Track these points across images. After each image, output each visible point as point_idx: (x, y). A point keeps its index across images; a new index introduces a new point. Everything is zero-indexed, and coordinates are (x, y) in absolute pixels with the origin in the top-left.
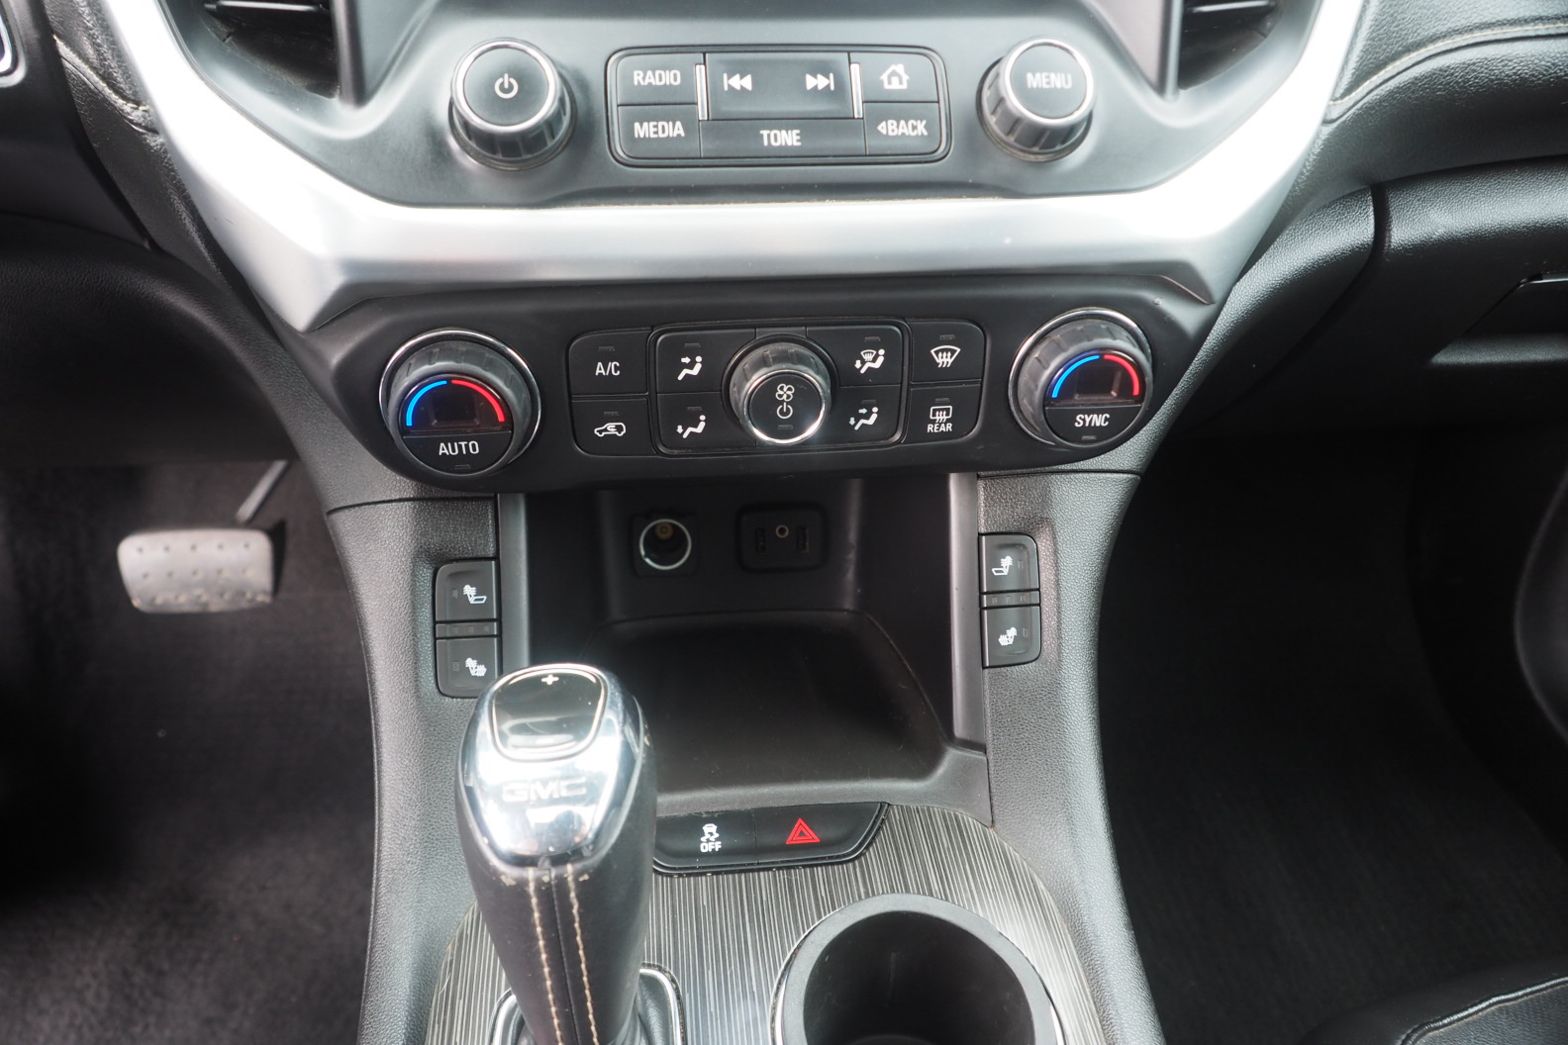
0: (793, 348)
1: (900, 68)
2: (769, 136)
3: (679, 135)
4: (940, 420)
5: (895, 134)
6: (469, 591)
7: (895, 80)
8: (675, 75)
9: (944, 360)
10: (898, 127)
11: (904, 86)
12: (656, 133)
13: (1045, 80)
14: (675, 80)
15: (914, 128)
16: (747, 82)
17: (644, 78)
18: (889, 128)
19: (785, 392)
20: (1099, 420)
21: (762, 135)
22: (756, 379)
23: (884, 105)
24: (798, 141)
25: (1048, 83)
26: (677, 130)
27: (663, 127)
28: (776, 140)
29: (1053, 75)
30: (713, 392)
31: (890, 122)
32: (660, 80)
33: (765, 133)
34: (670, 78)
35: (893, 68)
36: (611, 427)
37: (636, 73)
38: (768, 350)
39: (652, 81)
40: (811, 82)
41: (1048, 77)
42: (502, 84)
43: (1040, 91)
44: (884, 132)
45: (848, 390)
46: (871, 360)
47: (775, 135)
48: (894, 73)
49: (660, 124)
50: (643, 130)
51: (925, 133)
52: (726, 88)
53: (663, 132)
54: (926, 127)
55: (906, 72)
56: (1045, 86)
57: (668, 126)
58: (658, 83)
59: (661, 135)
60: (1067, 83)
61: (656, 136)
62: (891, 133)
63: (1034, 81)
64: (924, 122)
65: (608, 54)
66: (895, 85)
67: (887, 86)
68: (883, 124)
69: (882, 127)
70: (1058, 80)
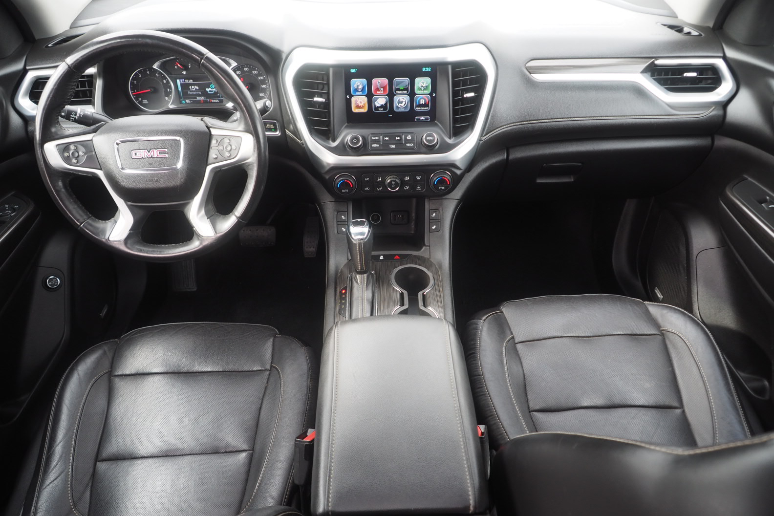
0: (395, 176)
1: (410, 136)
2: (391, 146)
4: (419, 188)
6: (343, 217)
9: (418, 178)
16: (388, 139)
18: (408, 145)
19: (393, 183)
20: (443, 188)
22: (389, 181)
23: (407, 141)
24: (395, 147)
26: (378, 145)
27: (376, 145)
30: (383, 183)
34: (377, 138)
36: (367, 188)
37: (372, 137)
38: (391, 177)
39: (374, 139)
40: (397, 138)
42: (354, 140)
43: (429, 140)
45: (403, 183)
46: (407, 178)
50: (373, 145)
51: (413, 145)
52: (385, 139)
60: (433, 139)
63: (428, 138)
65: (369, 135)
66: (409, 138)
70: (431, 138)
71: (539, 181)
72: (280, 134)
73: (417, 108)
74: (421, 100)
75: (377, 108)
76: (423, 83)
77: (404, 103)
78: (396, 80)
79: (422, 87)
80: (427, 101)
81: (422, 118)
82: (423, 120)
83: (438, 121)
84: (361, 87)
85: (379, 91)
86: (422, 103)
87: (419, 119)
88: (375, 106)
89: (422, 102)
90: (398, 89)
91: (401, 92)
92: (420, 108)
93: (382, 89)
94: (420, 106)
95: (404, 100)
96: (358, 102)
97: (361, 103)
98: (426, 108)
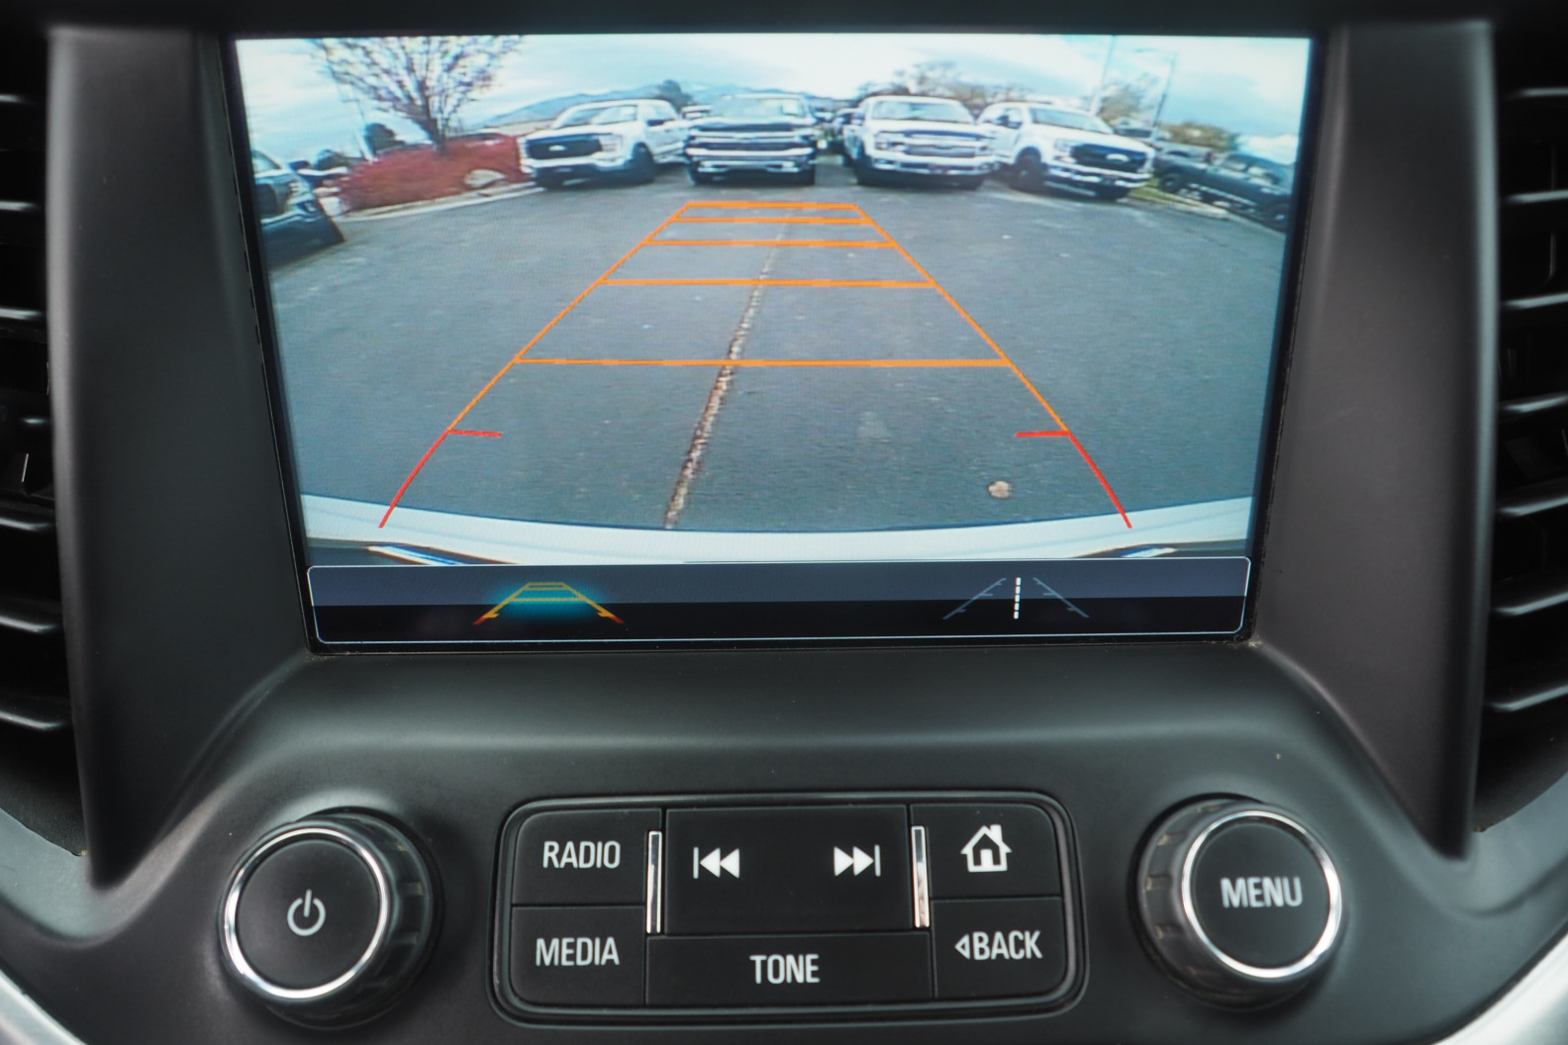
2: (764, 964)
3: (610, 962)
5: (985, 957)
7: (986, 855)
8: (612, 849)
10: (990, 945)
11: (1003, 867)
12: (572, 957)
13: (1254, 892)
14: (612, 860)
15: (1020, 945)
16: (733, 863)
17: (559, 856)
18: (976, 946)
21: (754, 962)
23: (970, 901)
24: (814, 974)
25: (1260, 898)
26: (605, 952)
27: (585, 945)
28: (776, 975)
29: (1267, 882)
31: (976, 935)
32: (587, 860)
33: (758, 959)
34: (602, 855)
35: (984, 830)
37: (547, 845)
39: (573, 861)
41: (1258, 886)
42: (301, 908)
43: (1244, 911)
44: (966, 954)
47: (776, 963)
48: (986, 843)
49: (580, 941)
50: (551, 952)
51: (1039, 954)
52: (696, 874)
53: (584, 957)
54: (1038, 943)
55: (1005, 839)
56: (1255, 904)
57: (593, 945)
58: (582, 865)
59: (580, 962)
60: (1293, 897)
61: (571, 963)
62: (978, 956)
63: (1237, 892)
64: (1037, 934)
65: (505, 808)
67: (972, 868)
68: (965, 940)
69: (963, 946)
70: (1278, 892)
83: (1270, 637)
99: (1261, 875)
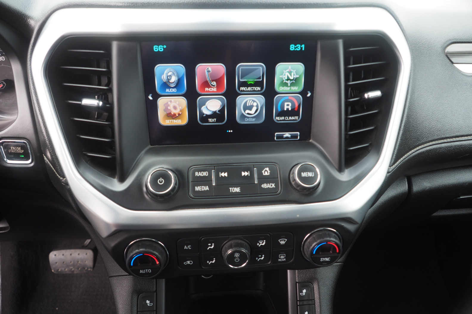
0: (240, 241)
1: (267, 169)
2: (232, 189)
3: (207, 190)
4: (282, 258)
5: (266, 187)
6: (148, 302)
7: (266, 172)
8: (207, 173)
9: (282, 243)
10: (267, 185)
11: (269, 174)
12: (201, 189)
13: (307, 174)
14: (207, 174)
15: (272, 185)
16: (226, 174)
17: (198, 174)
18: (265, 186)
19: (237, 255)
20: (327, 259)
21: (230, 189)
22: (230, 252)
23: (264, 179)
24: (240, 190)
25: (307, 175)
26: (206, 188)
27: (203, 187)
28: (234, 191)
29: (309, 173)
30: (218, 253)
31: (265, 184)
32: (203, 174)
33: (231, 188)
34: (205, 174)
35: (266, 169)
36: (188, 262)
37: (196, 173)
38: (232, 242)
39: (200, 175)
40: (243, 174)
41: (307, 173)
42: (160, 181)
43: (305, 177)
44: (263, 187)
45: (255, 251)
46: (262, 243)
47: (234, 189)
48: (266, 170)
49: (202, 187)
50: (198, 189)
51: (275, 187)
52: (220, 176)
53: (203, 189)
54: (275, 185)
55: (269, 170)
56: (307, 176)
57: (204, 187)
58: (202, 175)
59: (202, 190)
60: (313, 175)
61: (201, 190)
62: (265, 187)
63: (304, 174)
64: (274, 184)
65: (189, 167)
66: (266, 174)
67: (264, 174)
68: (263, 185)
69: (263, 186)
70: (310, 174)
71: (435, 214)
72: (32, 165)
73: (278, 118)
74: (286, 104)
75: (205, 118)
76: (290, 72)
77: (254, 109)
78: (241, 66)
79: (287, 80)
80: (297, 105)
81: (287, 135)
82: (287, 138)
83: (314, 140)
84: (174, 79)
85: (209, 86)
86: (288, 109)
87: (281, 137)
88: (201, 114)
89: (288, 106)
90: (245, 84)
91: (249, 89)
92: (283, 118)
93: (214, 83)
94: (283, 113)
95: (255, 104)
96: (171, 108)
97: (175, 108)
98: (293, 118)
99: (308, 172)
